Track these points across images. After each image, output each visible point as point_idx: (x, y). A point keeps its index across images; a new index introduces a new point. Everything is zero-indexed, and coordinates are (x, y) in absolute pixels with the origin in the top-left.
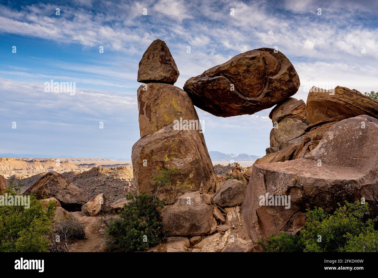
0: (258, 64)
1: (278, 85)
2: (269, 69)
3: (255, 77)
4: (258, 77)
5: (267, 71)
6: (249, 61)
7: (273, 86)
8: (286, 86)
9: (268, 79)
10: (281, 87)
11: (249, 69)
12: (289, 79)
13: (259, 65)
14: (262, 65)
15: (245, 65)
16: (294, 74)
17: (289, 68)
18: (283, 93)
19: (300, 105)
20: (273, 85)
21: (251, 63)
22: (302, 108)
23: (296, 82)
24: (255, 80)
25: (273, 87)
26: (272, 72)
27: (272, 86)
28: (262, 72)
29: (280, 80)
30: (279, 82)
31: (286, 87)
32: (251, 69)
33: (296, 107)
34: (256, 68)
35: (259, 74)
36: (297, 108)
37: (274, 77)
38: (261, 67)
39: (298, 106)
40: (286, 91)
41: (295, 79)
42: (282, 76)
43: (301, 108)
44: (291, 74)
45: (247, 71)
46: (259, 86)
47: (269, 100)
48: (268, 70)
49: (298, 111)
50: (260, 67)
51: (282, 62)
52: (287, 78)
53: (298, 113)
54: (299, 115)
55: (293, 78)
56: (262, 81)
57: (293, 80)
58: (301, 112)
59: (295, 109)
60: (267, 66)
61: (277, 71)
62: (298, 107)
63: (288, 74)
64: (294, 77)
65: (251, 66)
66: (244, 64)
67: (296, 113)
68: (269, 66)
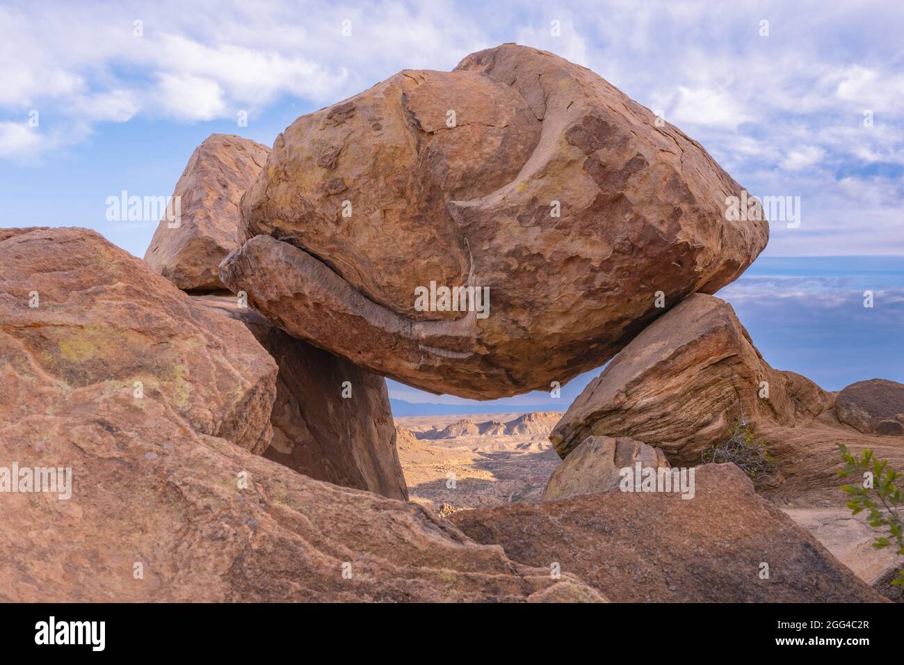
0: (372, 140)
1: (534, 239)
2: (451, 158)
3: (393, 217)
4: (404, 212)
5: (439, 169)
6: (328, 134)
7: (505, 250)
8: (594, 237)
9: (455, 214)
10: (558, 246)
11: (338, 174)
12: (598, 196)
13: (382, 146)
14: (403, 142)
15: (310, 158)
16: (628, 157)
17: (575, 129)
18: (589, 281)
19: (693, 344)
20: (498, 241)
21: (335, 144)
22: (705, 364)
23: (654, 207)
24: (401, 233)
25: (507, 255)
26: (470, 169)
27: (496, 251)
28: (411, 178)
29: (535, 211)
30: (533, 220)
31: (593, 243)
32: (350, 172)
33: (665, 356)
34: (371, 161)
35: (402, 194)
36: (665, 362)
37: (494, 199)
38: (397, 152)
39: (677, 354)
40: (606, 265)
41: (644, 187)
42: (542, 182)
43: (697, 361)
44: (602, 166)
45: (335, 191)
46: (436, 260)
47: (524, 328)
48: (445, 160)
49: (674, 381)
50: (393, 157)
51: (549, 103)
52: (583, 189)
53: (666, 394)
54: (669, 409)
55: (624, 187)
56: (434, 231)
57: (629, 194)
58: (696, 390)
59: (654, 370)
60: (432, 143)
61: (513, 161)
62: (673, 357)
63: (581, 164)
64: (631, 180)
65: (341, 160)
66: (304, 154)
67: (651, 399)
68: (442, 141)
